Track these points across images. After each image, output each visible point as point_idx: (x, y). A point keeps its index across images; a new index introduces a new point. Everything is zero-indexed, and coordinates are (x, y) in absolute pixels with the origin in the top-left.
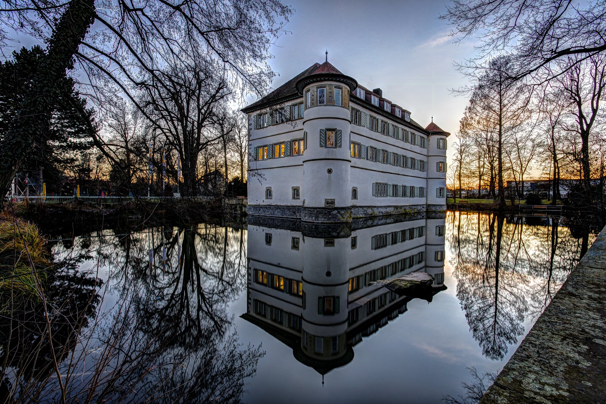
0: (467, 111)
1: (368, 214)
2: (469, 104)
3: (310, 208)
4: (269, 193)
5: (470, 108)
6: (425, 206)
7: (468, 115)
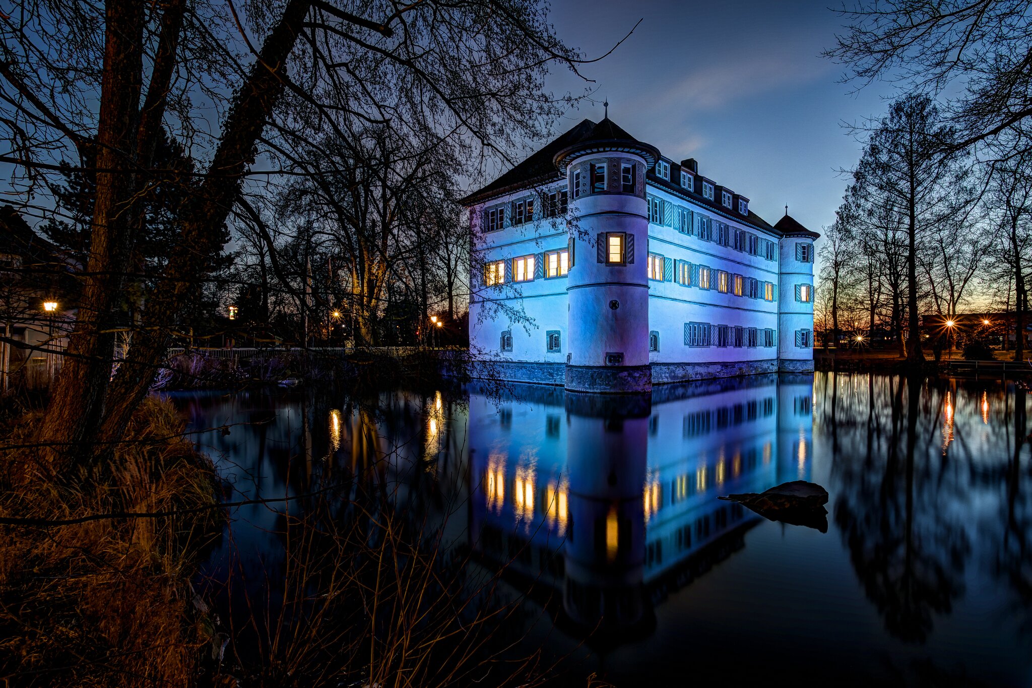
0: (850, 193)
1: (677, 377)
2: (852, 182)
3: (579, 367)
4: (506, 342)
5: (854, 188)
6: (775, 363)
7: (850, 200)
